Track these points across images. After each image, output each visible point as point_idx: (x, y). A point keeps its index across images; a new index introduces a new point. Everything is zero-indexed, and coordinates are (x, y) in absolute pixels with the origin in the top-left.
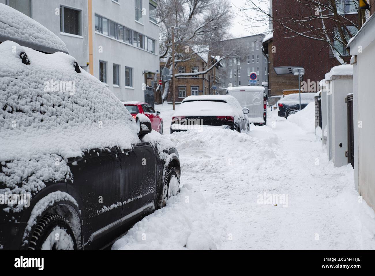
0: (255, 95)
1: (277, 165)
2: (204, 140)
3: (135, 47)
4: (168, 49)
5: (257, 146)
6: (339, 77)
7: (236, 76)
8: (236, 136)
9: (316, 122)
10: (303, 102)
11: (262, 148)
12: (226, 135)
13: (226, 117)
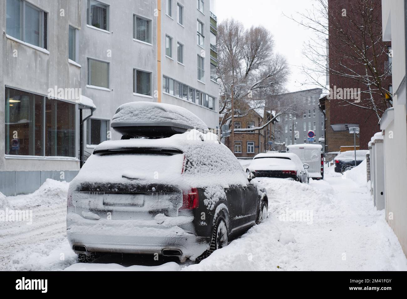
0: (313, 153)
1: (332, 208)
2: (274, 189)
3: (197, 105)
4: (225, 105)
5: (316, 194)
6: (380, 141)
7: (292, 131)
8: (300, 186)
9: (367, 177)
10: (358, 159)
11: (320, 195)
12: (292, 185)
13: (291, 171)
